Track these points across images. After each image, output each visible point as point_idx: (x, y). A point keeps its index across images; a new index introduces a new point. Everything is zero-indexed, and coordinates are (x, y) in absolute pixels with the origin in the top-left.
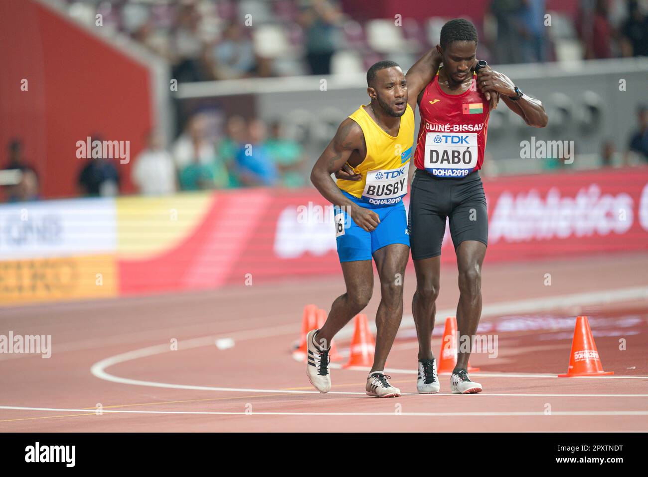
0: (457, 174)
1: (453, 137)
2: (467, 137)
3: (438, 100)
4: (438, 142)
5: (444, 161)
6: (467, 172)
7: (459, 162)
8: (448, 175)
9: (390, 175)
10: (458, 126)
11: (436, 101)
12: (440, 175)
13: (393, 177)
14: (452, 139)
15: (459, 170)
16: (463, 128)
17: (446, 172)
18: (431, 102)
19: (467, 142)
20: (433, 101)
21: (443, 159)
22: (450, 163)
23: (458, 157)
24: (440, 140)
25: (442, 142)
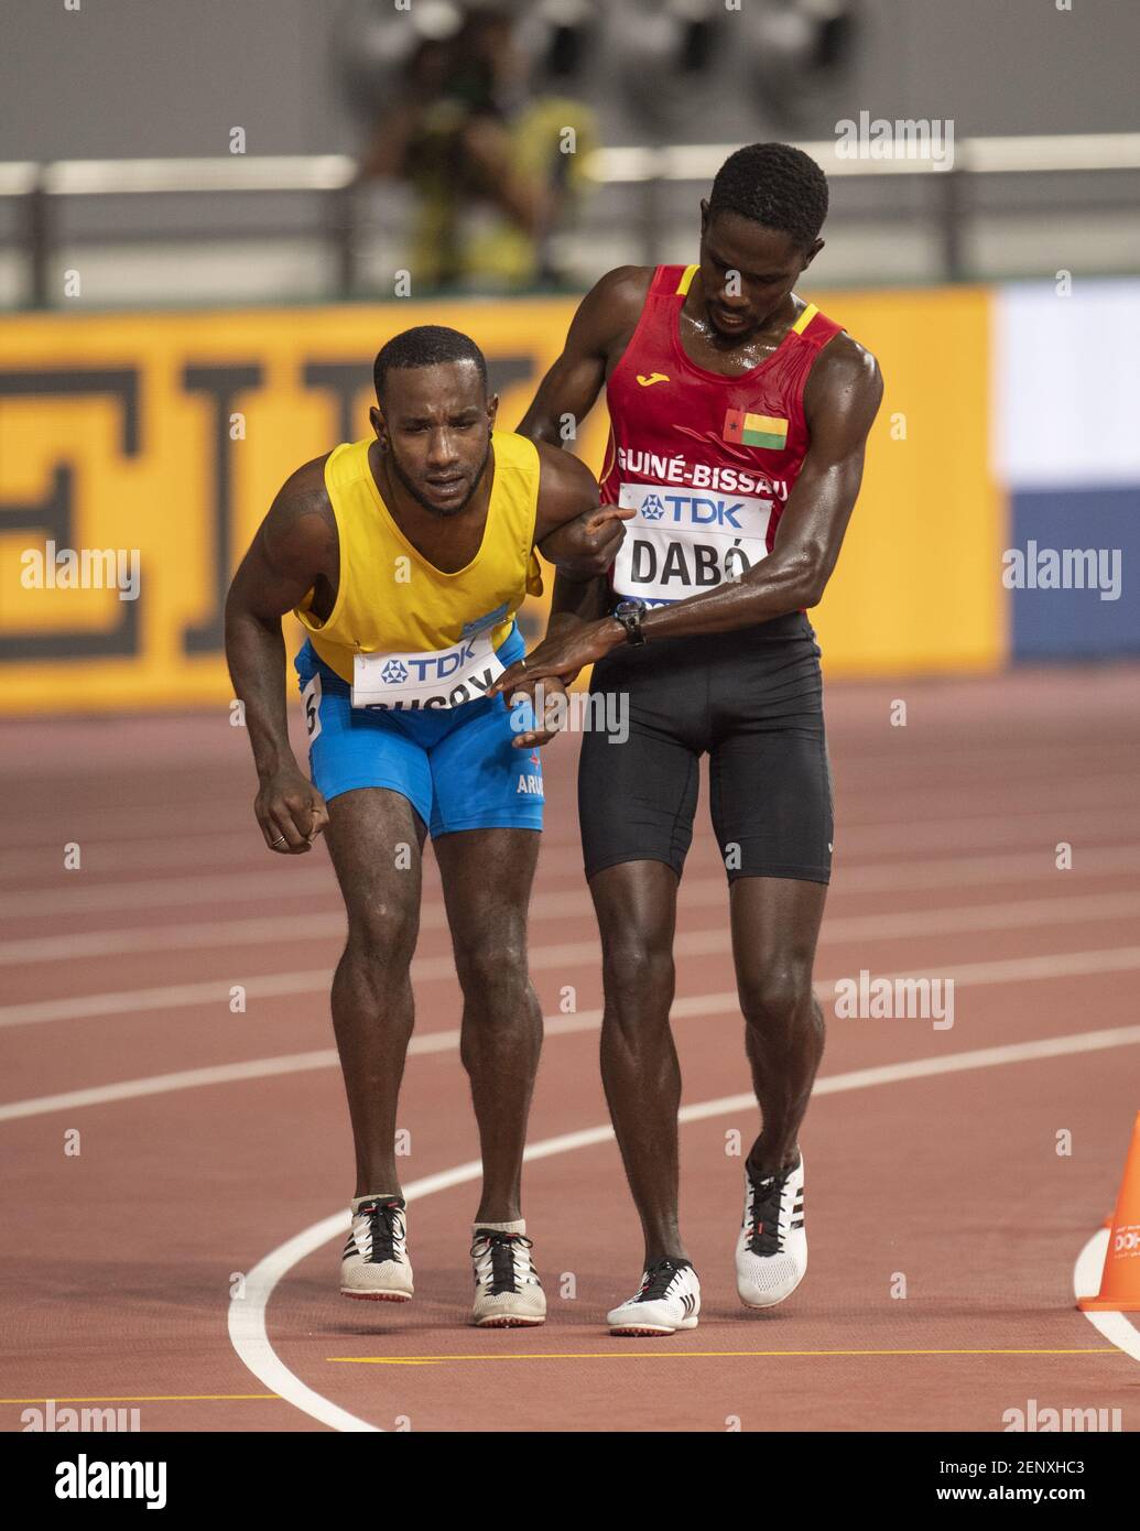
1: (696, 502)
2: (738, 506)
3: (666, 378)
4: (652, 517)
5: (671, 578)
7: (715, 581)
9: (432, 669)
10: (707, 470)
11: (657, 377)
13: (441, 674)
14: (694, 509)
16: (721, 480)
18: (641, 380)
19: (736, 524)
20: (648, 378)
21: (668, 572)
22: (689, 584)
23: (712, 564)
24: (660, 510)
25: (663, 516)
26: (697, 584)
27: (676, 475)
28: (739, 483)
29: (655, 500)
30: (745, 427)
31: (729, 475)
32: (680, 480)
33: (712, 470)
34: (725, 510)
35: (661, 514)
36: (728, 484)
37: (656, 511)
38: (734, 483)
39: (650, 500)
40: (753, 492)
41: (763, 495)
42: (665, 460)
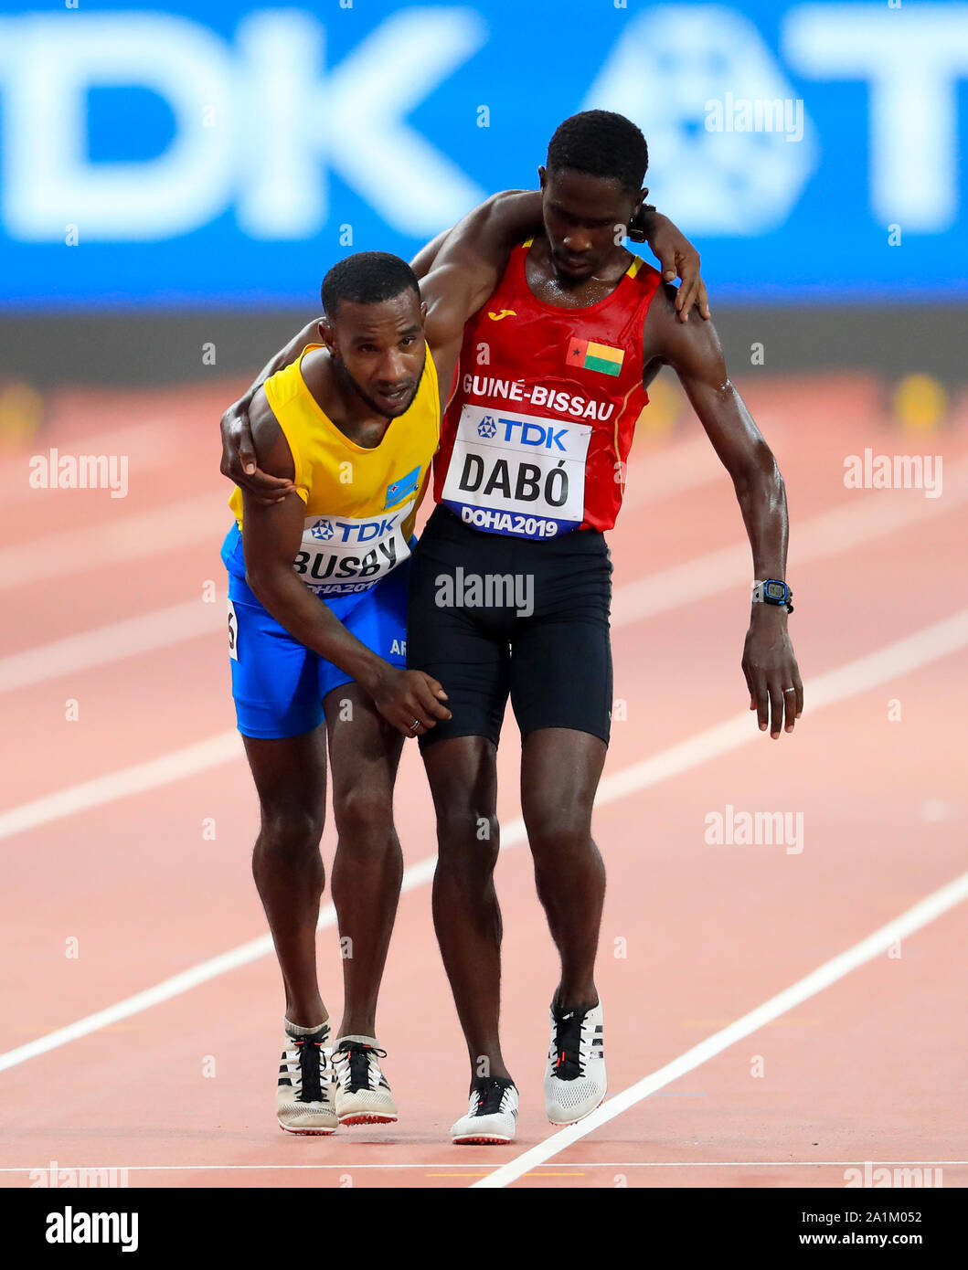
0: (527, 528)
1: (527, 426)
2: (564, 432)
3: (512, 313)
4: (485, 436)
5: (494, 489)
6: (553, 529)
7: (534, 496)
8: (501, 528)
10: (545, 391)
11: (504, 313)
12: (479, 524)
14: (525, 433)
15: (530, 520)
16: (555, 401)
17: (496, 520)
18: (492, 315)
19: (562, 448)
20: (499, 314)
21: (492, 484)
22: (510, 497)
23: (533, 482)
24: (493, 430)
25: (495, 435)
26: (517, 497)
27: (517, 394)
28: (570, 406)
29: (490, 422)
30: (587, 354)
31: (563, 398)
32: (520, 399)
33: (549, 393)
34: (555, 434)
35: (493, 434)
36: (561, 406)
37: (490, 431)
38: (566, 405)
39: (486, 420)
40: (581, 416)
41: (588, 421)
42: (507, 383)
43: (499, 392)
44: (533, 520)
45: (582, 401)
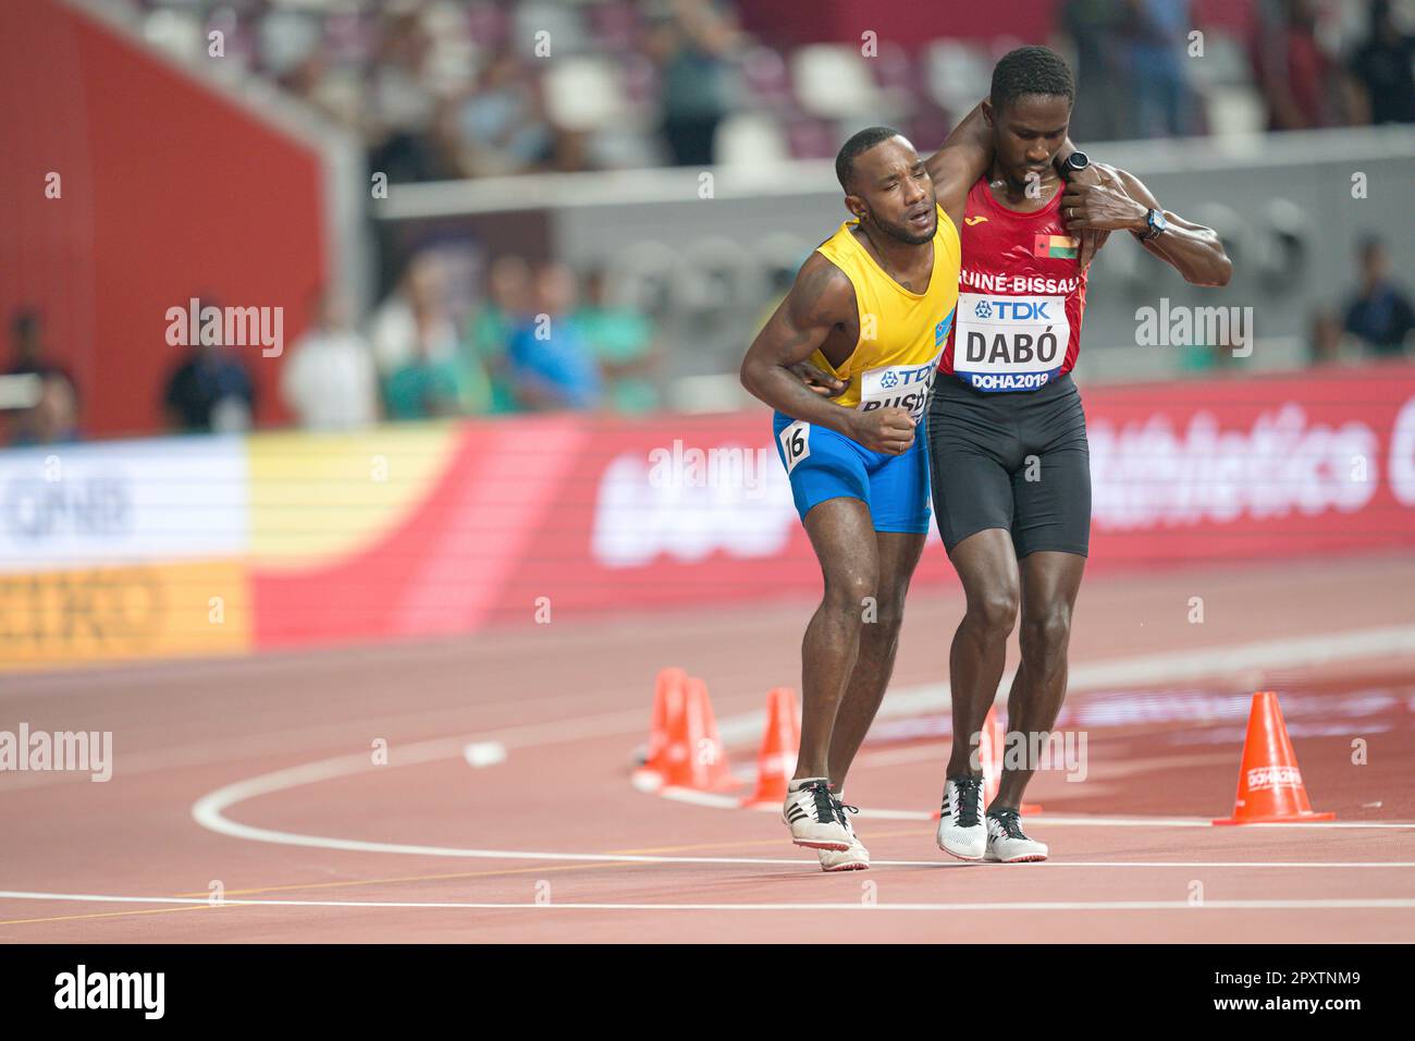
0: (1026, 383)
2: (1045, 305)
3: (985, 219)
4: (983, 316)
5: (997, 358)
6: (1045, 378)
8: (1005, 387)
9: (913, 377)
10: (1024, 280)
11: (978, 219)
12: (987, 386)
13: (918, 379)
15: (1028, 376)
17: (1001, 381)
18: (969, 222)
19: (1045, 317)
20: (973, 220)
21: (994, 355)
23: (1026, 348)
24: (989, 311)
26: (1015, 362)
27: (1001, 286)
28: (1046, 286)
29: (985, 304)
30: (1050, 245)
31: (1040, 282)
32: (1004, 289)
33: (1028, 280)
35: (990, 314)
36: (1039, 287)
37: (986, 312)
38: (1042, 286)
39: (982, 304)
40: (1056, 292)
41: (1061, 294)
42: (992, 277)
43: (986, 285)
44: (1031, 376)
45: (1054, 282)
